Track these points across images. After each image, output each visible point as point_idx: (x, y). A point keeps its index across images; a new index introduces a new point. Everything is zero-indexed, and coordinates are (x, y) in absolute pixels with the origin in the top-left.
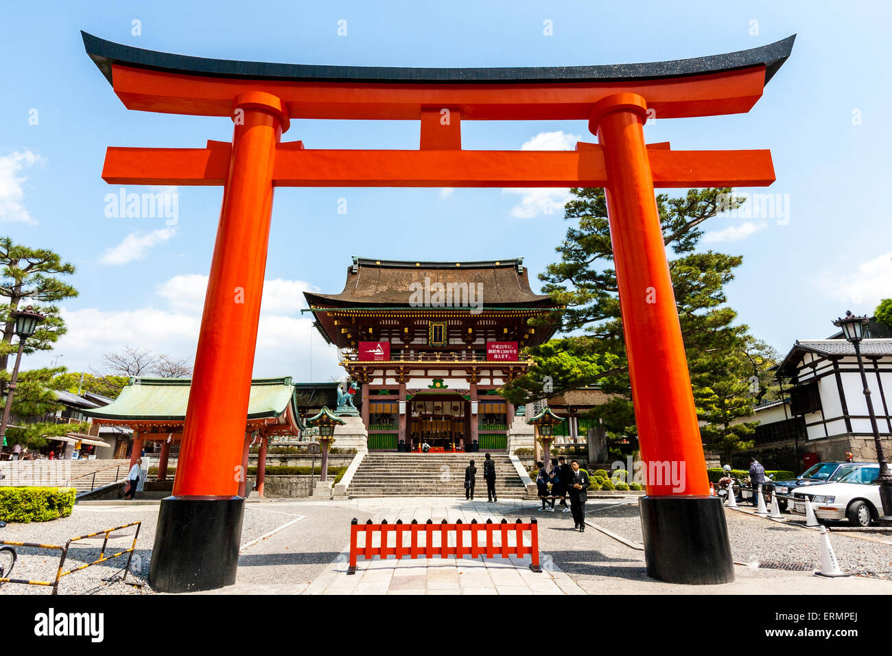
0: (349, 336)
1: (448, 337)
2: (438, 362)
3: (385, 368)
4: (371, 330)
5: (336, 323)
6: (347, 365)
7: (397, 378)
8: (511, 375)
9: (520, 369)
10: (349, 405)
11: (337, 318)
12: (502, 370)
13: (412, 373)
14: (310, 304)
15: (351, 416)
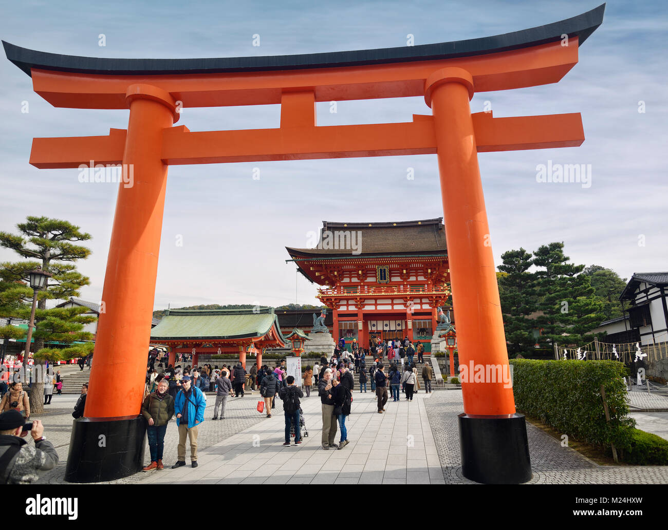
0: (322, 277)
1: (390, 277)
2: (383, 294)
3: (347, 299)
4: (336, 273)
5: (311, 269)
6: (321, 297)
7: (356, 306)
8: (434, 302)
9: (440, 297)
10: (322, 325)
11: (312, 266)
12: (428, 298)
13: (367, 302)
14: (292, 256)
15: (323, 332)
